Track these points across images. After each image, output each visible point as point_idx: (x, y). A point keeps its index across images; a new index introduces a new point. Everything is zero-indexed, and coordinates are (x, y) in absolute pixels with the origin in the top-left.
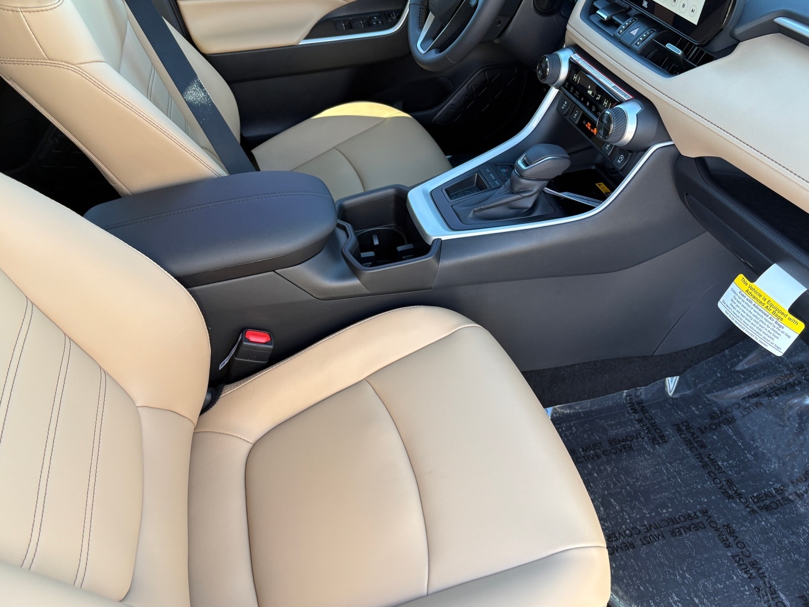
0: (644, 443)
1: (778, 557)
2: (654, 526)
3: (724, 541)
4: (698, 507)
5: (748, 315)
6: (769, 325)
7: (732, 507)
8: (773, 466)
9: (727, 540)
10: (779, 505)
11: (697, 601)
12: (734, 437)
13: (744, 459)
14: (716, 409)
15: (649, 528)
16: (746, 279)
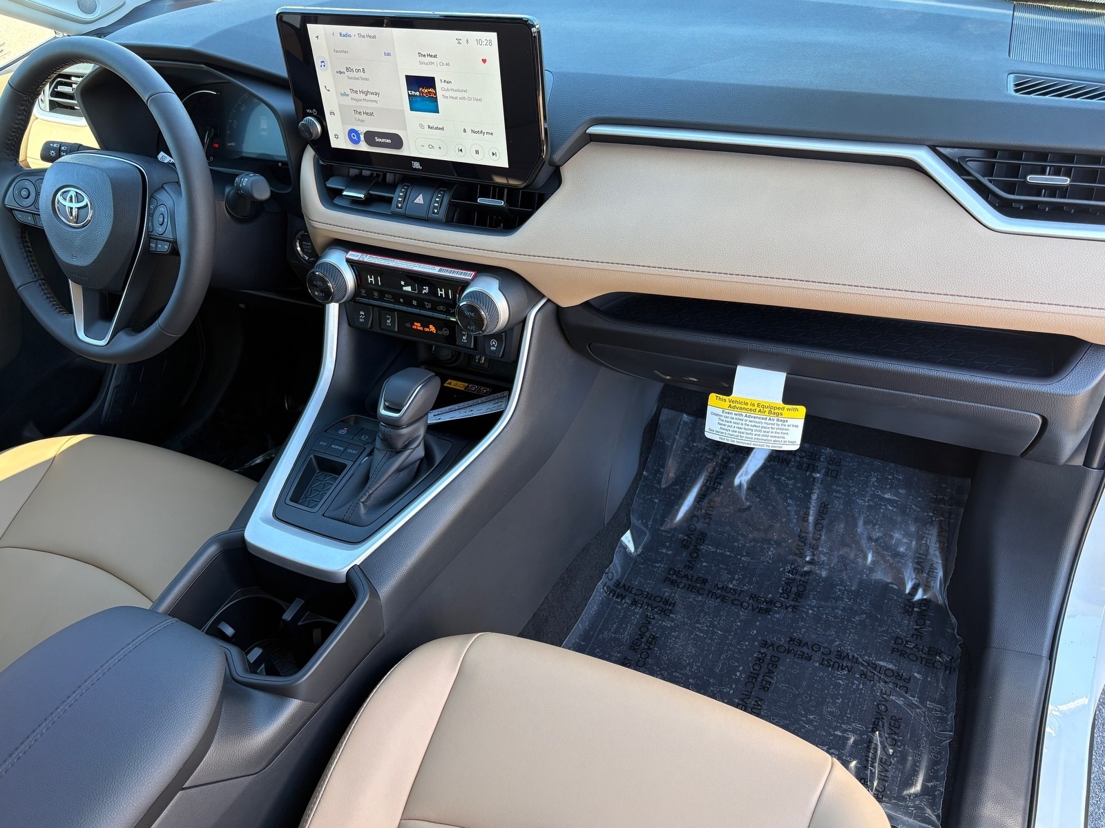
0: (660, 622)
1: (848, 632)
2: (745, 697)
3: (802, 656)
4: (756, 643)
5: (746, 429)
6: (773, 426)
7: (777, 618)
8: (770, 553)
9: (804, 653)
10: (804, 584)
11: (839, 733)
12: (718, 551)
13: (744, 566)
14: (682, 536)
15: (744, 704)
16: (721, 396)
